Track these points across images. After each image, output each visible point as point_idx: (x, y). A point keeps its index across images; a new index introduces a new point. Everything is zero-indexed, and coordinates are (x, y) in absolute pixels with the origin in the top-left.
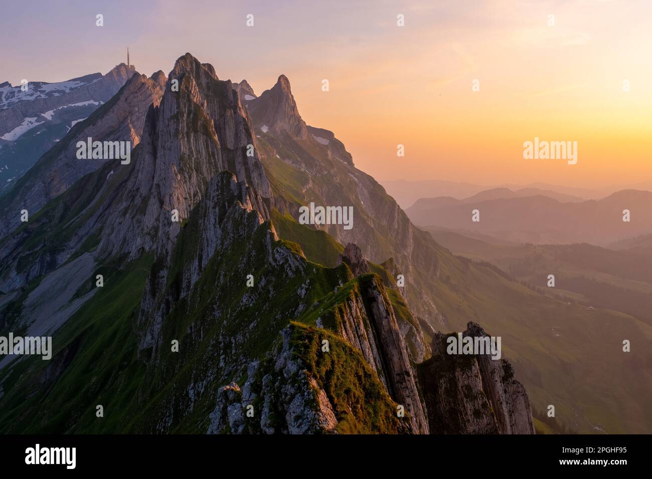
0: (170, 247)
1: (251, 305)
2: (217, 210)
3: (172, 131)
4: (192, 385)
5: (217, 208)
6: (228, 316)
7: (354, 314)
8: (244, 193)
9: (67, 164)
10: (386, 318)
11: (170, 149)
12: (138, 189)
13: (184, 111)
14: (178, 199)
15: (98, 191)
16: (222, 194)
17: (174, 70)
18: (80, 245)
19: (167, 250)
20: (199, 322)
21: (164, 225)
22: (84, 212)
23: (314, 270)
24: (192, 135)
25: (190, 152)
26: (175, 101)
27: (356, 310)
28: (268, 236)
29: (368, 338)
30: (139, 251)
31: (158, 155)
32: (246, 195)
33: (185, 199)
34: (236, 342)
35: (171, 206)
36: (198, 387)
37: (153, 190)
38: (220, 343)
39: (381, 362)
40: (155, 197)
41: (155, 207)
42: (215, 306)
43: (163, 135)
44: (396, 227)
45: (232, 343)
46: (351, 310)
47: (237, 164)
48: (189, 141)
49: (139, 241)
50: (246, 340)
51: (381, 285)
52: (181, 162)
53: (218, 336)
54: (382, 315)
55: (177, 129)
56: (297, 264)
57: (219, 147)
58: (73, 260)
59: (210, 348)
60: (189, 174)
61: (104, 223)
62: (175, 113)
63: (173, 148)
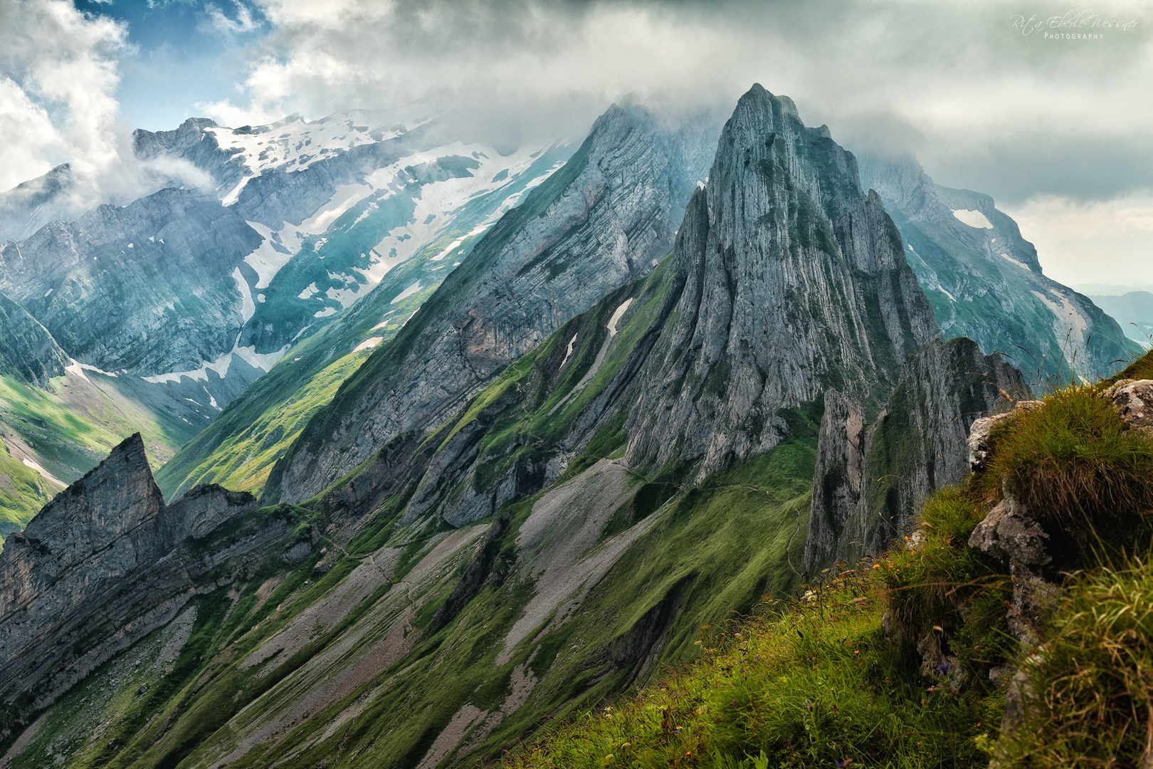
3: (765, 245)
9: (496, 292)
11: (761, 278)
13: (782, 207)
18: (583, 446)
19: (844, 456)
21: (835, 417)
22: (580, 386)
24: (800, 250)
25: (801, 282)
26: (765, 188)
30: (724, 457)
31: (739, 288)
35: (782, 382)
40: (741, 363)
41: (753, 383)
43: (746, 253)
47: (881, 303)
48: (796, 263)
49: (722, 440)
52: (788, 301)
55: (773, 242)
57: (848, 271)
58: (580, 472)
60: (805, 324)
61: (625, 407)
62: (768, 211)
63: (767, 276)
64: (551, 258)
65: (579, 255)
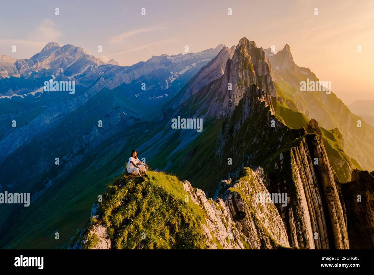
0: (230, 115)
1: (257, 142)
2: (249, 101)
3: (236, 69)
4: (230, 173)
5: (249, 100)
6: (247, 146)
7: (302, 153)
8: (261, 94)
9: (198, 82)
10: (321, 157)
11: (235, 76)
12: (222, 92)
13: (241, 60)
14: (237, 96)
15: (208, 93)
16: (252, 94)
17: (238, 44)
18: (200, 113)
20: (236, 147)
21: (229, 106)
22: (202, 100)
23: (287, 130)
24: (244, 70)
25: (243, 77)
26: (237, 56)
27: (303, 151)
28: (268, 113)
29: (310, 166)
30: (220, 116)
31: (230, 79)
32: (262, 95)
33: (240, 96)
34: (249, 158)
36: (232, 175)
37: (227, 93)
38: (243, 157)
39: (317, 180)
40: (227, 95)
41: (228, 99)
42: (243, 141)
43: (232, 71)
44: (342, 113)
45: (248, 158)
46: (300, 151)
47: (262, 83)
48: (242, 73)
49: (221, 112)
50: (254, 158)
51: (319, 140)
53: (242, 154)
54: (319, 156)
55: (238, 68)
56: (280, 126)
57: (255, 75)
59: (238, 159)
60: (242, 86)
61: (209, 105)
62: (238, 61)
63: (236, 76)
64: (209, 76)
65: (215, 75)
